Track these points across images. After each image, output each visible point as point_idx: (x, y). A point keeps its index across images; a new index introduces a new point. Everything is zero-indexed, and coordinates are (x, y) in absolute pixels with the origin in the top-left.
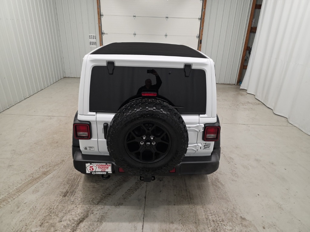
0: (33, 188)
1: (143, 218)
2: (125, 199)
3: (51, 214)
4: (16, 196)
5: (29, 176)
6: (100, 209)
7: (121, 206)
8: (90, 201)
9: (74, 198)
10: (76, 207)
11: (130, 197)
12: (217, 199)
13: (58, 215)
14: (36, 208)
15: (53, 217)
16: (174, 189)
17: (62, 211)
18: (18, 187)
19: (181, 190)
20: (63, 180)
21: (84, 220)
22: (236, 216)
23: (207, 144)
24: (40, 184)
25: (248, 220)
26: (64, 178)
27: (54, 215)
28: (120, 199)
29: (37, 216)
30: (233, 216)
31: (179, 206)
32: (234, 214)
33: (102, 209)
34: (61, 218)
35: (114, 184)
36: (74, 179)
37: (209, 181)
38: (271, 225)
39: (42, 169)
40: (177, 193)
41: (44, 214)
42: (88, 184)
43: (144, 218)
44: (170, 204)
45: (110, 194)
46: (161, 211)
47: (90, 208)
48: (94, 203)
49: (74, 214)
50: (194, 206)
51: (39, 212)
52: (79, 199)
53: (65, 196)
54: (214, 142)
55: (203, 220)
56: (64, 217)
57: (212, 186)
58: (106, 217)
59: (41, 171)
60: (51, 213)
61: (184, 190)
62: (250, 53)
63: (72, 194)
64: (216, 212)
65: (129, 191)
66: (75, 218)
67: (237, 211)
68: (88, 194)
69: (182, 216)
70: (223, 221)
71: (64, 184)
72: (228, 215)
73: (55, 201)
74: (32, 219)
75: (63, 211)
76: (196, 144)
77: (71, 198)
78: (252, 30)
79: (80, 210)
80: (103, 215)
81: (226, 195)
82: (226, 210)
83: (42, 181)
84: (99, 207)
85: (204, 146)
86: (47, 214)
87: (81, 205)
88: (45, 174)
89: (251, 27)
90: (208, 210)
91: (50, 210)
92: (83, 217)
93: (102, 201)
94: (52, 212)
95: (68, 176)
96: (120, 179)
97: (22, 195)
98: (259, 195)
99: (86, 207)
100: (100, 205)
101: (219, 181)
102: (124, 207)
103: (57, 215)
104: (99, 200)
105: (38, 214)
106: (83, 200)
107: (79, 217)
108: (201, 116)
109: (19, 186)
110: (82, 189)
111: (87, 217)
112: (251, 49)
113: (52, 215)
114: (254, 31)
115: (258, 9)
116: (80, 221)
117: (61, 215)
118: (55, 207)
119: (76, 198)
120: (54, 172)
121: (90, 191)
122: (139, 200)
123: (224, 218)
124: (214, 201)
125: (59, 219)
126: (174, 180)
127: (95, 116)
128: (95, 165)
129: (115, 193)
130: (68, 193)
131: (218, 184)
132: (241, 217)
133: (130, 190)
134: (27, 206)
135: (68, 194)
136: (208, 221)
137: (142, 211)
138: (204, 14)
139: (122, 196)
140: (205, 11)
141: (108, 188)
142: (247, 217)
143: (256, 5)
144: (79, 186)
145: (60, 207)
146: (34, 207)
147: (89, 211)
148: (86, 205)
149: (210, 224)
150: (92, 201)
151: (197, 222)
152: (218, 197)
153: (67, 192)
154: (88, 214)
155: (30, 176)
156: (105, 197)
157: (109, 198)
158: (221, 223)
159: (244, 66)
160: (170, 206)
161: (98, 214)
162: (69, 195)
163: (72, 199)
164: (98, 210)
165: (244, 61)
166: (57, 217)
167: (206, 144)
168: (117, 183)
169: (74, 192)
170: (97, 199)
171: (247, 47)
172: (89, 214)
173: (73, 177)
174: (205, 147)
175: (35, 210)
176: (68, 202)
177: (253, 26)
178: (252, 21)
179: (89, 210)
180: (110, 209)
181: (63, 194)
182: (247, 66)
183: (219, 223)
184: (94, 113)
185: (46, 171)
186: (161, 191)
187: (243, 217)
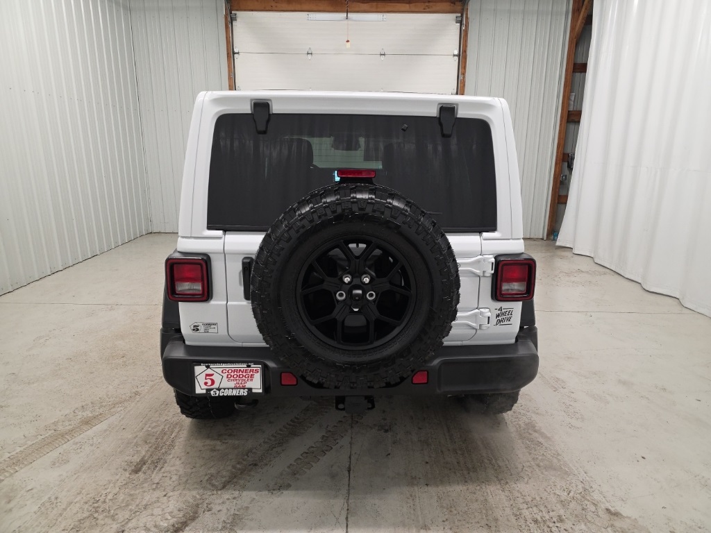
0: (54, 454)
1: (347, 518)
2: (295, 474)
3: (96, 515)
4: (7, 474)
5: (46, 428)
6: (228, 499)
7: (285, 492)
8: (204, 481)
9: (161, 475)
10: (165, 496)
11: (310, 469)
12: (537, 470)
13: (116, 517)
14: (59, 500)
15: (103, 522)
16: (422, 450)
17: (127, 505)
18: (14, 453)
19: (442, 452)
20: (135, 436)
21: (187, 526)
22: (593, 508)
23: (503, 311)
24: (74, 446)
25: (629, 518)
26: (135, 430)
27: (106, 517)
28: (281, 474)
29: (59, 520)
30: (585, 507)
31: (440, 488)
32: (586, 502)
33: (234, 498)
34: (123, 523)
35: (266, 440)
36: (163, 433)
37: (512, 429)
38: (690, 527)
39: (80, 413)
40: (430, 457)
41: (79, 515)
42: (199, 443)
43: (349, 519)
44: (416, 483)
45: (256, 465)
46: (394, 501)
47: (204, 497)
48: (213, 485)
49: (160, 513)
50: (478, 488)
51: (65, 509)
52: (175, 478)
53: (136, 471)
54: (520, 304)
55: (508, 520)
56: (133, 521)
57: (520, 441)
58: (246, 518)
59: (79, 417)
60: (97, 512)
61: (449, 450)
62: (570, 168)
63: (156, 466)
64: (538, 499)
65: (305, 455)
66: (162, 523)
67: (596, 496)
68: (198, 465)
69: (451, 511)
70: (561, 520)
71: (137, 445)
72: (573, 505)
73: (110, 483)
74: (44, 527)
75: (130, 507)
76: (477, 311)
77: (153, 475)
78: (571, 117)
79: (175, 502)
80: (237, 513)
81: (559, 460)
82: (566, 494)
83: (77, 440)
84: (226, 495)
85: (498, 316)
86: (86, 514)
87: (179, 492)
88: (87, 422)
89: (569, 111)
90: (517, 494)
91: (96, 505)
92: (184, 519)
93: (233, 480)
94: (100, 510)
95: (147, 426)
96: (281, 430)
97: (22, 470)
98: (643, 458)
99: (192, 495)
100: (229, 489)
101: (536, 428)
102: (294, 492)
103: (113, 516)
104: (227, 478)
105: (61, 515)
106: (184, 479)
107: (172, 521)
108: (485, 235)
109: (18, 451)
110: (183, 454)
111: (193, 519)
112: (573, 159)
113: (100, 517)
114: (576, 120)
115: (579, 74)
116: (175, 529)
117: (123, 515)
118: (110, 497)
119: (165, 475)
120: (112, 419)
121: (204, 458)
122: (333, 476)
123: (562, 512)
124: (530, 475)
125: (118, 525)
126: (420, 429)
127: (222, 241)
128: (219, 371)
129: (270, 461)
130: (144, 464)
131: (536, 435)
132: (607, 510)
133: (307, 453)
134: (32, 497)
135: (145, 468)
136: (522, 522)
137: (342, 501)
138: (462, 85)
139: (289, 467)
140: (464, 77)
141: (250, 451)
142: (625, 511)
143: (575, 64)
144: (176, 448)
145: (121, 497)
146: (53, 498)
147: (200, 506)
148: (192, 492)
149: (527, 528)
150: (207, 480)
151: (491, 523)
152: (538, 466)
153: (143, 462)
154: (196, 512)
155: (48, 428)
156: (242, 471)
157: (252, 473)
158: (558, 525)
159: (559, 196)
160: (416, 488)
161: (225, 511)
162: (149, 468)
163: (156, 477)
164: (224, 503)
165: (558, 184)
166: (114, 520)
167: (501, 309)
168: (273, 439)
169: (162, 461)
170: (222, 477)
171: (564, 154)
172: (201, 511)
173: (162, 427)
174: (500, 318)
175: (54, 506)
176: (146, 485)
177: (571, 109)
178: (569, 99)
179: (200, 502)
180: (256, 498)
181: (133, 468)
182: (566, 197)
183: (551, 525)
184: (220, 233)
185: (90, 417)
186: (389, 454)
187: (612, 509)
